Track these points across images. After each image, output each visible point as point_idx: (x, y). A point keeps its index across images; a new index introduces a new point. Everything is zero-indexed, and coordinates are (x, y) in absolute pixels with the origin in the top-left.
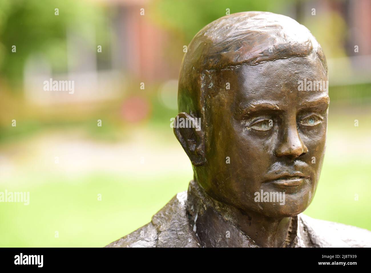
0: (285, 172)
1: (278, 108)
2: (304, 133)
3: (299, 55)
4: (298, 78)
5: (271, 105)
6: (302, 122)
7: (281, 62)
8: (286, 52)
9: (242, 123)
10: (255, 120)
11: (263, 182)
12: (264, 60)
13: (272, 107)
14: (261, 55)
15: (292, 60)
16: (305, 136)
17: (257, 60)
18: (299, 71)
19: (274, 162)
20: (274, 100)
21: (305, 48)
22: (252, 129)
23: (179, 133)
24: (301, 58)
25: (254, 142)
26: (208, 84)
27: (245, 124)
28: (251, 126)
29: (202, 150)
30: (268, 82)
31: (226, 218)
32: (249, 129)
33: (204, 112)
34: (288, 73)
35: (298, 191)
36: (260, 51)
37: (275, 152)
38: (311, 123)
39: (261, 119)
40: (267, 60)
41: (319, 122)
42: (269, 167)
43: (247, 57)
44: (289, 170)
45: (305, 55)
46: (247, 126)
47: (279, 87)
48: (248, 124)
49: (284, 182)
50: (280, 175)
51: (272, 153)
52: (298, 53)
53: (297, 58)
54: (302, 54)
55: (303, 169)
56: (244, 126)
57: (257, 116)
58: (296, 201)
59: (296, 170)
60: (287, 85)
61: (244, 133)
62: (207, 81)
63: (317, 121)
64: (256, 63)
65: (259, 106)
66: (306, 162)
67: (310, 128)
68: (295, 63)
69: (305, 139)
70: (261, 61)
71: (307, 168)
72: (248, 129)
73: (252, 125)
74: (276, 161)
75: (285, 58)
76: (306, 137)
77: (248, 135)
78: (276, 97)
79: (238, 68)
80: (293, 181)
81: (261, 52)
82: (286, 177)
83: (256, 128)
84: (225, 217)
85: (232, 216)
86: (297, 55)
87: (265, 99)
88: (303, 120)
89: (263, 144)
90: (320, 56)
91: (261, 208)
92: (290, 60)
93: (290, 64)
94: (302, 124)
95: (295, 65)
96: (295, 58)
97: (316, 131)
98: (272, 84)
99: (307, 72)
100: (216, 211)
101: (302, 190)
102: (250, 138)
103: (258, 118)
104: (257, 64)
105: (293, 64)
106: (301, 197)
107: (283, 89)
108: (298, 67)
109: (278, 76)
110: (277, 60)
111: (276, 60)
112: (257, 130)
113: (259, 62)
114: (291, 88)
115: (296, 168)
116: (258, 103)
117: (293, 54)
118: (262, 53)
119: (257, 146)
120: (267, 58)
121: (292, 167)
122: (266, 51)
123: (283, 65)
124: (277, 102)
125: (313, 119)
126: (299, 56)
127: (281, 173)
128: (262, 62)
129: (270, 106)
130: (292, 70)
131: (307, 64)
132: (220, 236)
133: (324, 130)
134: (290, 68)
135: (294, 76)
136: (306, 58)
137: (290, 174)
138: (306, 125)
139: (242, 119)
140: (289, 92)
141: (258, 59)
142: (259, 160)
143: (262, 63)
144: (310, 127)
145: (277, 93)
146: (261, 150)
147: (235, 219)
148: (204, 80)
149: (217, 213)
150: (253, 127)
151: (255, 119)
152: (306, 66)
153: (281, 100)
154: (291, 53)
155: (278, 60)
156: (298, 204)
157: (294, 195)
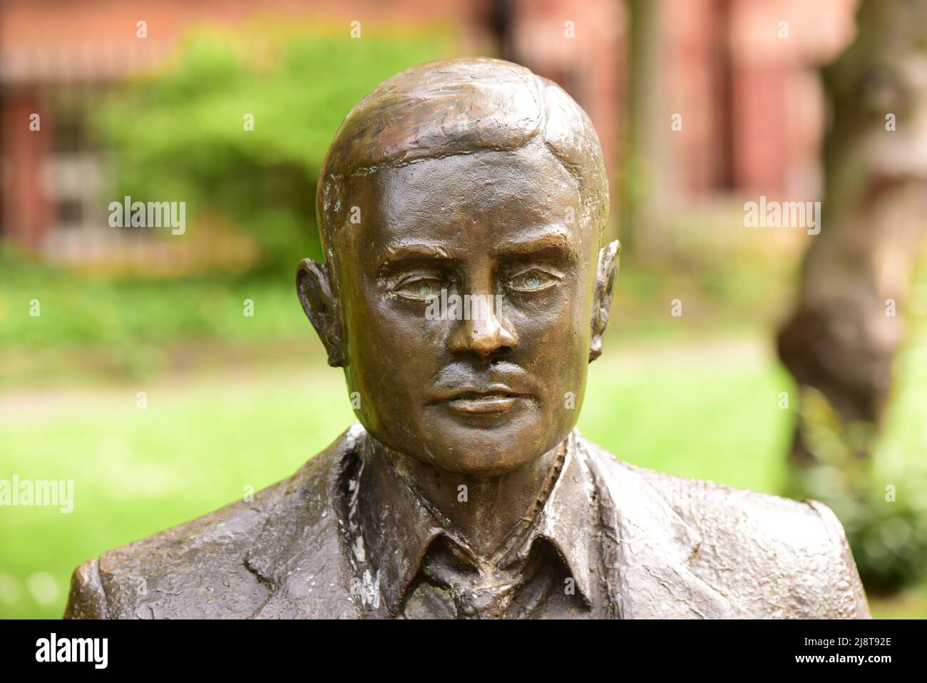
0: (468, 385)
1: (445, 254)
2: (517, 306)
3: (497, 147)
4: (493, 194)
5: (428, 248)
6: (511, 283)
7: (456, 161)
8: (468, 140)
9: (380, 284)
10: (404, 280)
11: (428, 404)
12: (419, 157)
13: (429, 252)
14: (415, 146)
15: (481, 158)
16: (520, 311)
17: (405, 157)
18: (494, 180)
19: (445, 364)
20: (434, 238)
21: (512, 132)
22: (398, 296)
23: (306, 299)
24: (502, 153)
25: (404, 322)
26: (334, 202)
27: (385, 286)
28: (396, 291)
29: (336, 335)
30: (423, 202)
31: (399, 472)
32: (394, 295)
33: (332, 260)
34: (470, 184)
35: (503, 424)
36: (412, 139)
37: (448, 342)
38: (533, 286)
39: (416, 276)
40: (426, 157)
41: (550, 284)
42: (437, 373)
43: (389, 151)
44: (478, 381)
45: (514, 148)
46: (389, 290)
47: (447, 212)
48: (391, 285)
49: (468, 405)
50: (457, 390)
51: (442, 345)
52: (494, 144)
53: (494, 152)
54: (503, 145)
55: (509, 379)
56: (384, 290)
57: (408, 271)
58: (498, 444)
59: (492, 381)
60: (465, 208)
61: (383, 304)
62: (332, 198)
63: (545, 281)
64: (403, 162)
65: (403, 251)
66: (520, 365)
67: (528, 296)
68: (488, 163)
69: (517, 318)
70: (411, 158)
71: (523, 376)
72: (392, 296)
73: (398, 288)
74: (452, 362)
75: (465, 152)
76: (521, 315)
77: (393, 308)
78: (440, 232)
79: (373, 171)
80: (486, 403)
81: (414, 140)
82: (472, 395)
83: (406, 294)
84: (397, 469)
85: (408, 468)
86: (493, 147)
87: (416, 237)
88: (514, 280)
89: (423, 327)
90: (554, 148)
91: (431, 455)
92: (477, 158)
93: (476, 165)
94: (511, 287)
95: (487, 167)
96: (488, 154)
97: (544, 302)
98: (434, 206)
99: (514, 181)
100: (386, 457)
101: (515, 421)
102: (394, 315)
103: (410, 274)
104: (406, 164)
105: (482, 165)
106: (511, 436)
107: (456, 216)
108: (495, 171)
109: (448, 191)
110: (448, 156)
111: (447, 158)
112: (408, 299)
113: (408, 161)
114: (474, 215)
115: (495, 377)
116: (401, 245)
117: (485, 145)
118: (417, 142)
119: (410, 330)
120: (427, 152)
121: (484, 376)
122: (424, 139)
123: (460, 167)
124: (443, 243)
125: (537, 277)
126: (497, 149)
127: (461, 386)
128: (415, 161)
129: (425, 251)
130: (483, 176)
131: (516, 165)
132: (387, 506)
133: (566, 300)
134: (475, 174)
135: (483, 190)
136: (514, 153)
137: (477, 389)
138: (520, 289)
139: (378, 276)
140: (468, 223)
141: (408, 154)
142: (414, 360)
143: (415, 163)
144: (527, 293)
145: (442, 225)
146: (419, 340)
147: (412, 474)
148: (329, 194)
149: (386, 460)
150: (400, 293)
151: (404, 275)
152: (513, 170)
153: (450, 239)
154: (479, 142)
155: (449, 158)
156: (502, 449)
157: (495, 430)
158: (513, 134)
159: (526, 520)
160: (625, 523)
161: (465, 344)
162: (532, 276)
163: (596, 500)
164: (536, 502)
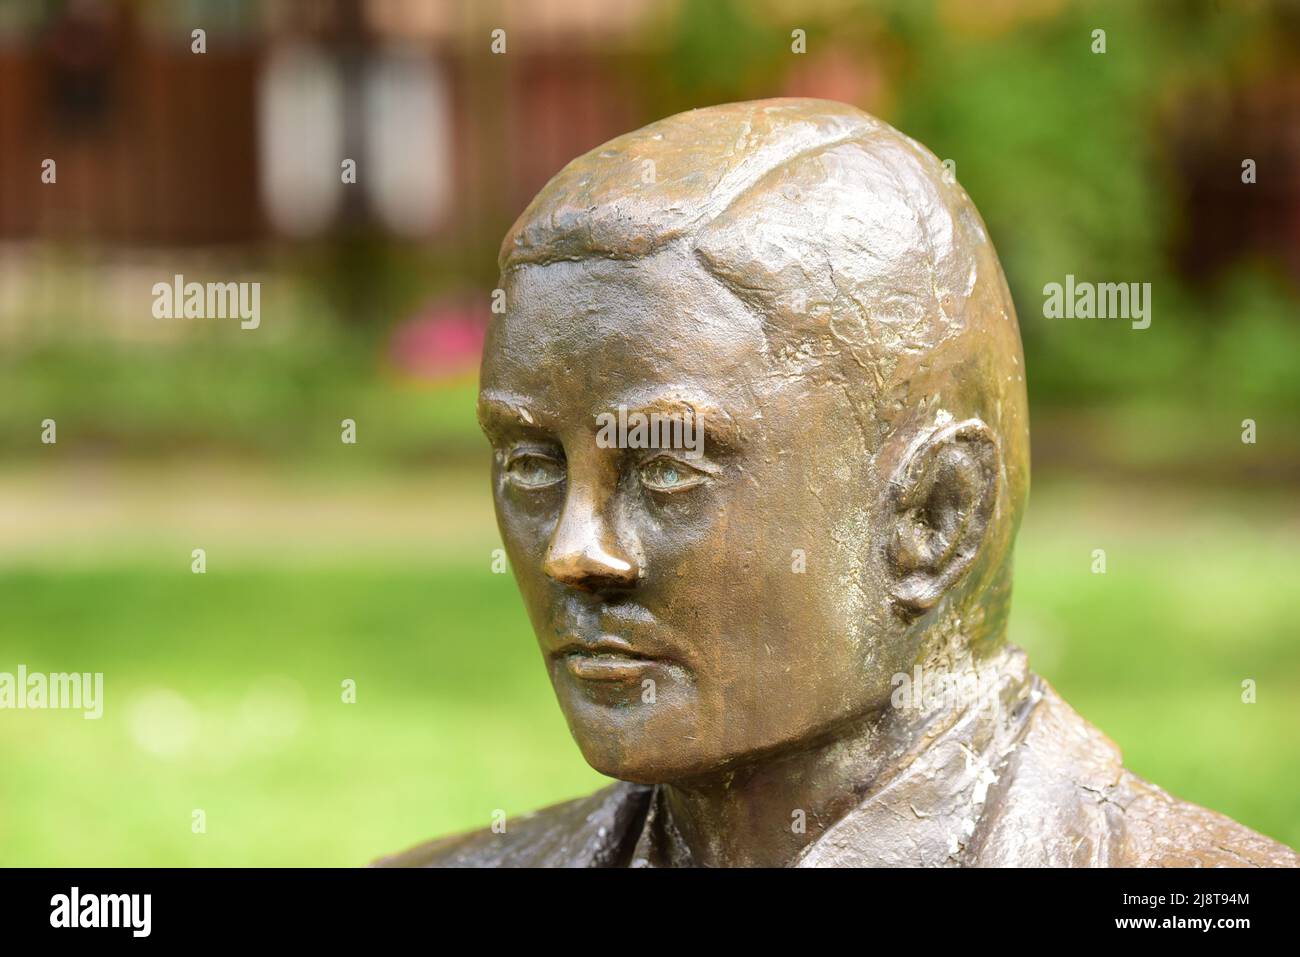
1: (530, 419)
2: (652, 512)
3: (612, 252)
4: (594, 328)
5: (509, 407)
6: (644, 475)
7: (562, 271)
8: (576, 239)
9: (498, 458)
10: (512, 454)
12: (523, 261)
13: (510, 414)
14: (521, 243)
15: (591, 269)
18: (600, 306)
19: (559, 596)
20: (518, 392)
21: (638, 230)
22: (510, 479)
24: (617, 263)
27: (502, 462)
28: (509, 470)
30: (514, 334)
34: (570, 311)
35: (634, 703)
38: (669, 483)
39: (521, 450)
40: (529, 262)
41: (691, 481)
44: (587, 629)
45: (635, 256)
46: (504, 469)
47: (536, 353)
48: (505, 461)
49: (577, 665)
52: (607, 248)
53: (608, 261)
54: (620, 250)
55: (629, 630)
57: (516, 441)
59: (603, 629)
60: (558, 348)
61: (501, 489)
63: (685, 476)
64: (508, 267)
66: (650, 610)
67: (663, 499)
68: (597, 278)
70: (515, 262)
71: (654, 627)
72: (507, 478)
73: (510, 466)
74: (566, 592)
75: (574, 258)
78: (526, 383)
80: (597, 664)
81: (521, 234)
83: (516, 477)
86: (606, 252)
87: (499, 388)
92: (585, 268)
93: (582, 279)
94: (645, 481)
95: (595, 284)
96: (599, 264)
97: (684, 510)
98: (523, 340)
99: (625, 310)
103: (517, 446)
104: (510, 270)
105: (590, 280)
106: (642, 724)
107: (546, 360)
108: (603, 292)
109: (542, 318)
110: (554, 262)
111: (552, 265)
112: (515, 486)
113: (512, 266)
114: (567, 361)
115: (609, 624)
117: (596, 248)
118: (522, 237)
120: (531, 254)
121: (596, 621)
122: (531, 232)
123: (564, 281)
124: (529, 400)
125: (674, 468)
126: (611, 256)
128: (518, 267)
129: (506, 412)
130: (588, 298)
131: (632, 284)
133: (722, 510)
134: (578, 295)
135: (584, 321)
136: (634, 264)
137: (584, 642)
138: (654, 485)
140: (560, 372)
141: (514, 255)
143: (517, 270)
144: (662, 493)
145: (528, 372)
150: (511, 474)
151: (514, 447)
152: (628, 292)
153: (539, 395)
154: (589, 242)
155: (554, 265)
156: (626, 743)
157: (621, 710)
158: (637, 234)
162: (667, 466)
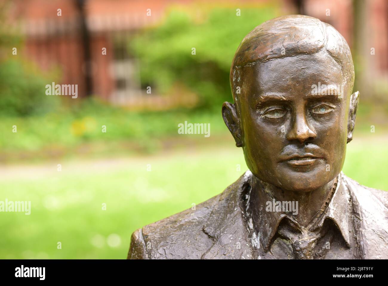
0: (296, 154)
1: (285, 99)
2: (316, 120)
3: (307, 53)
4: (305, 73)
5: (278, 96)
6: (313, 110)
7: (289, 59)
8: (293, 50)
9: (257, 112)
10: (268, 110)
11: (279, 162)
12: (273, 58)
13: (278, 98)
14: (271, 53)
15: (299, 58)
16: (317, 122)
17: (267, 58)
18: (305, 67)
19: (286, 145)
20: (280, 92)
21: (312, 46)
22: (265, 117)
23: (226, 119)
24: (308, 55)
25: (268, 128)
26: (237, 78)
27: (260, 113)
28: (265, 114)
29: (239, 134)
30: (275, 77)
31: (267, 191)
32: (264, 116)
33: (237, 102)
34: (295, 69)
35: (311, 170)
36: (270, 50)
37: (287, 136)
38: (322, 112)
39: (273, 108)
40: (276, 58)
41: (330, 110)
42: (282, 149)
43: (261, 56)
44: (300, 152)
45: (313, 53)
46: (261, 114)
47: (285, 81)
48: (262, 112)
49: (296, 162)
50: (291, 156)
51: (284, 137)
52: (305, 52)
53: (305, 55)
54: (309, 52)
55: (313, 151)
56: (259, 115)
57: (270, 106)
58: (309, 179)
59: (306, 152)
60: (293, 79)
61: (259, 120)
62: (237, 76)
63: (328, 109)
64: (266, 60)
65: (267, 98)
66: (318, 145)
67: (320, 116)
68: (303, 60)
69: (316, 125)
70: (270, 58)
71: (319, 149)
72: (263, 117)
73: (265, 113)
74: (288, 144)
75: (293, 55)
76: (318, 124)
77: (263, 122)
78: (282, 89)
79: (254, 64)
80: (303, 161)
81: (271, 51)
82: (297, 158)
83: (268, 116)
84: (266, 189)
85: (271, 189)
86: (304, 53)
87: (272, 92)
88: (314, 109)
89: (276, 130)
90: (331, 53)
91: (280, 184)
92: (298, 58)
93: (297, 61)
94: (313, 112)
95: (302, 61)
96: (302, 56)
97: (327, 118)
98: (280, 78)
99: (314, 67)
100: (261, 185)
101: (316, 169)
102: (264, 125)
103: (270, 107)
104: (267, 61)
105: (300, 61)
106: (314, 175)
107: (289, 82)
108: (306, 63)
109: (286, 72)
110: (285, 57)
111: (285, 58)
112: (270, 118)
113: (269, 60)
114: (297, 82)
115: (307, 150)
116: (266, 95)
117: (301, 52)
118: (272, 52)
119: (271, 131)
120: (276, 56)
121: (302, 150)
122: (275, 50)
123: (291, 62)
124: (284, 94)
125: (324, 107)
126: (306, 54)
127: (293, 154)
128: (271, 60)
129: (276, 97)
130: (300, 65)
131: (315, 60)
132: (262, 205)
133: (337, 117)
134: (297, 65)
135: (301, 71)
136: (313, 55)
137: (300, 155)
138: (317, 113)
139: (257, 109)
140: (295, 85)
141: (269, 57)
142: (273, 144)
143: (271, 61)
144: (320, 114)
145: (283, 86)
146: (274, 135)
147: (272, 192)
148: (235, 75)
149: (261, 186)
150: (266, 115)
151: (267, 108)
152: (313, 62)
153: (287, 92)
154: (298, 51)
155: (286, 58)
156: (311, 181)
157: (307, 173)
158: (313, 47)
159: (321, 211)
160: (364, 211)
161: (294, 137)
162: (322, 107)
163: (351, 202)
164: (325, 203)
